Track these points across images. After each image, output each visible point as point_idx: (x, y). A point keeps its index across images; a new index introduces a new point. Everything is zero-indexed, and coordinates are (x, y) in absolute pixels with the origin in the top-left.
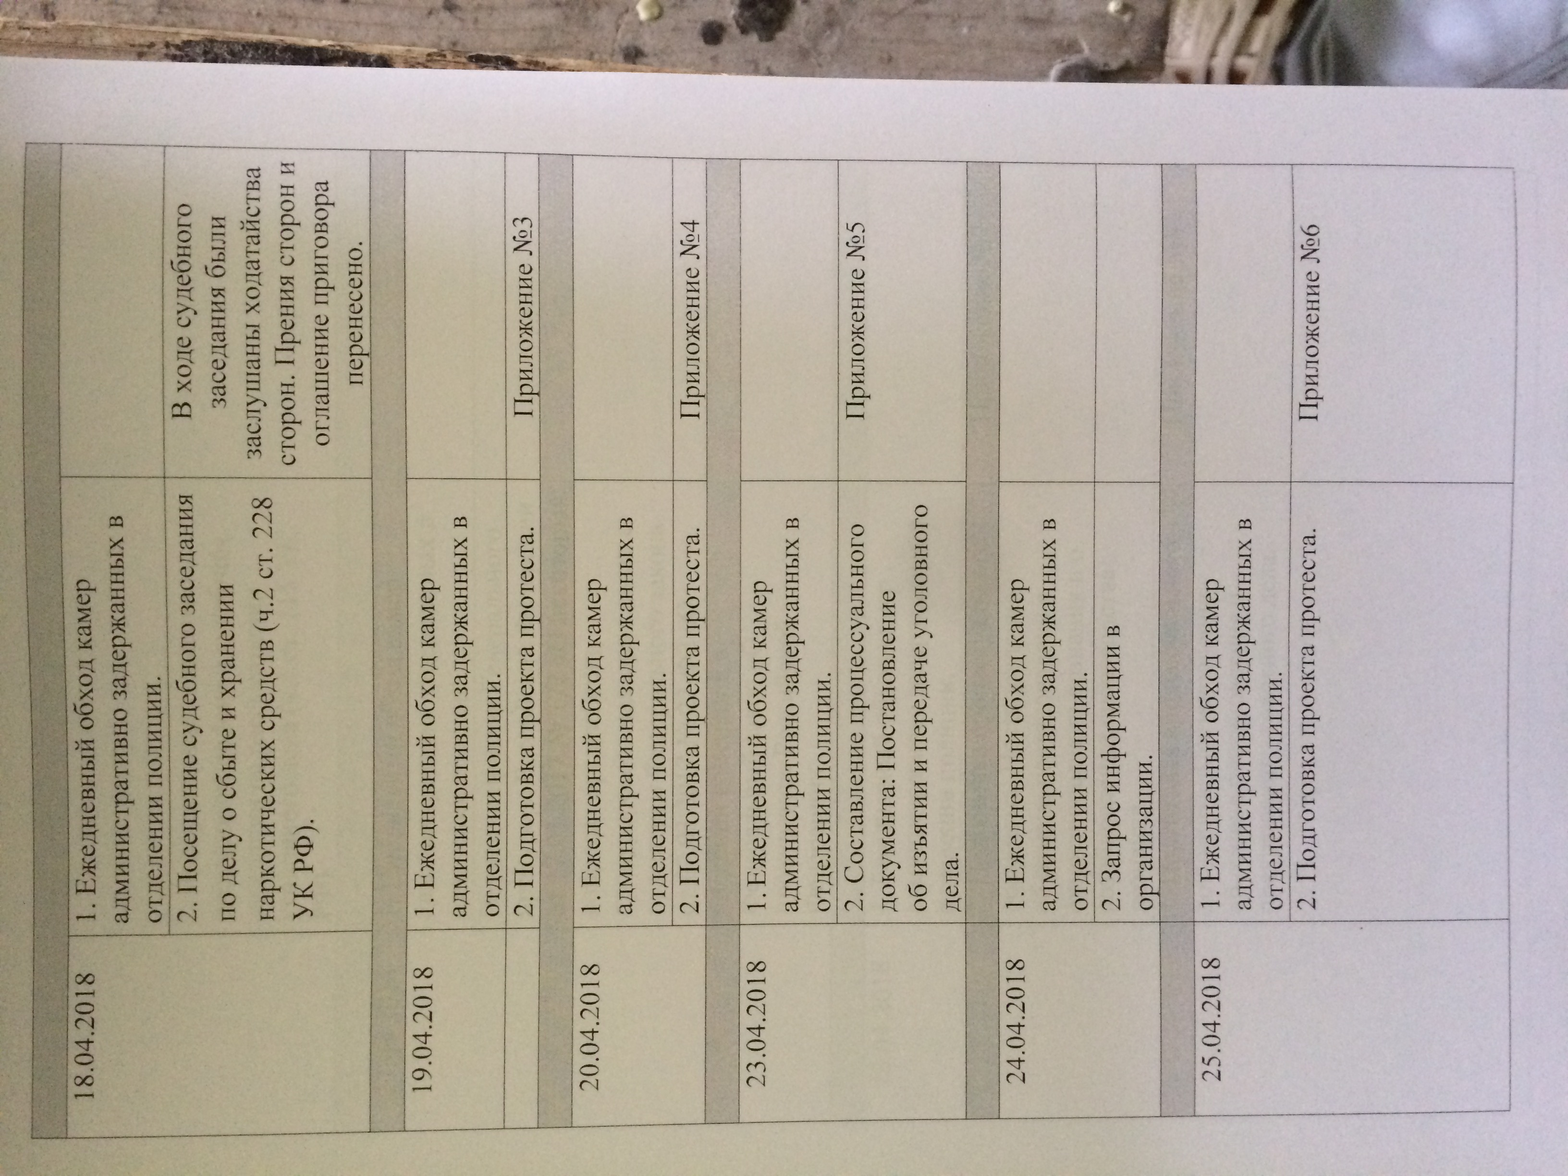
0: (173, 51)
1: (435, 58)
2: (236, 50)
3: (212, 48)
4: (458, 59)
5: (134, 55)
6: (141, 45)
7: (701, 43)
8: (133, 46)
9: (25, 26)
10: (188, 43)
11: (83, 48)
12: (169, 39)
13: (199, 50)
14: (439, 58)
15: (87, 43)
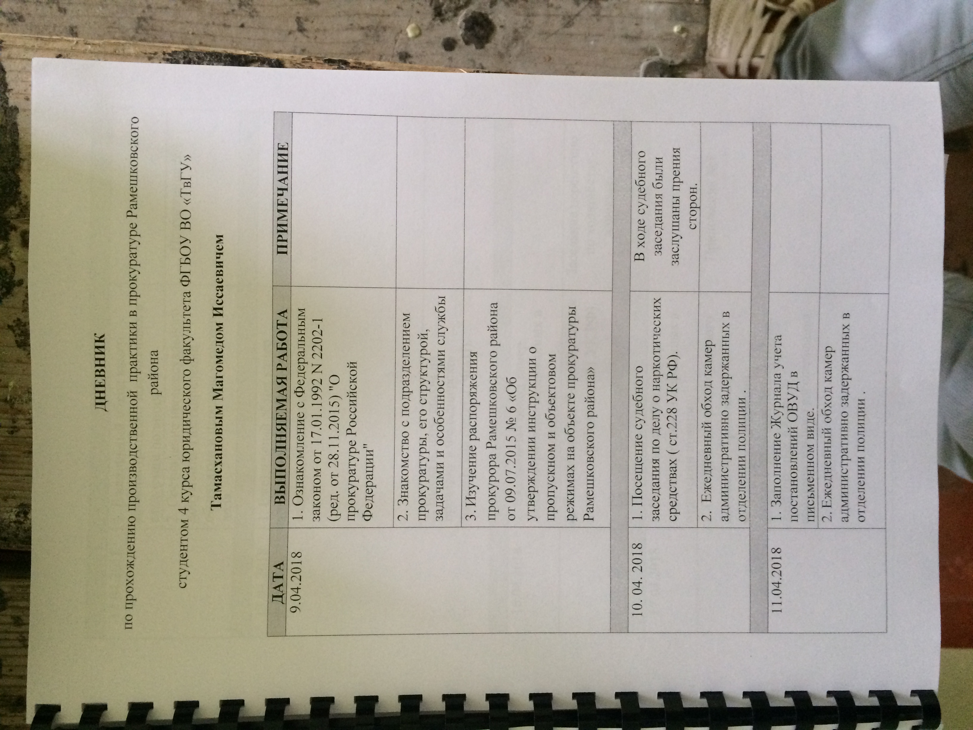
0: (167, 57)
1: (307, 61)
2: (201, 56)
3: (188, 55)
4: (318, 61)
5: (146, 59)
6: (151, 53)
7: (443, 51)
8: (145, 54)
9: (88, 43)
10: (175, 52)
11: (118, 55)
12: (165, 50)
13: (181, 56)
14: (309, 61)
15: (121, 52)
